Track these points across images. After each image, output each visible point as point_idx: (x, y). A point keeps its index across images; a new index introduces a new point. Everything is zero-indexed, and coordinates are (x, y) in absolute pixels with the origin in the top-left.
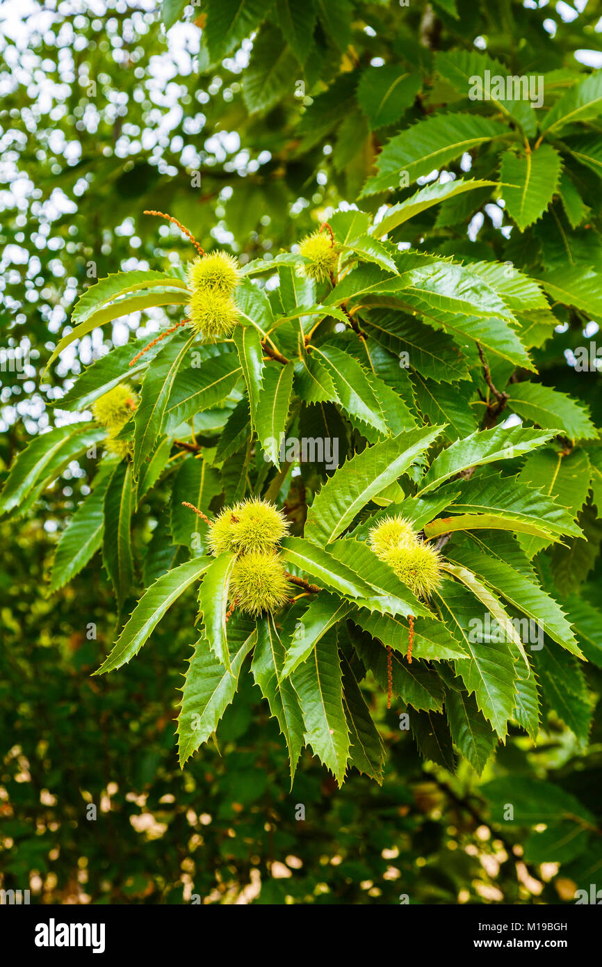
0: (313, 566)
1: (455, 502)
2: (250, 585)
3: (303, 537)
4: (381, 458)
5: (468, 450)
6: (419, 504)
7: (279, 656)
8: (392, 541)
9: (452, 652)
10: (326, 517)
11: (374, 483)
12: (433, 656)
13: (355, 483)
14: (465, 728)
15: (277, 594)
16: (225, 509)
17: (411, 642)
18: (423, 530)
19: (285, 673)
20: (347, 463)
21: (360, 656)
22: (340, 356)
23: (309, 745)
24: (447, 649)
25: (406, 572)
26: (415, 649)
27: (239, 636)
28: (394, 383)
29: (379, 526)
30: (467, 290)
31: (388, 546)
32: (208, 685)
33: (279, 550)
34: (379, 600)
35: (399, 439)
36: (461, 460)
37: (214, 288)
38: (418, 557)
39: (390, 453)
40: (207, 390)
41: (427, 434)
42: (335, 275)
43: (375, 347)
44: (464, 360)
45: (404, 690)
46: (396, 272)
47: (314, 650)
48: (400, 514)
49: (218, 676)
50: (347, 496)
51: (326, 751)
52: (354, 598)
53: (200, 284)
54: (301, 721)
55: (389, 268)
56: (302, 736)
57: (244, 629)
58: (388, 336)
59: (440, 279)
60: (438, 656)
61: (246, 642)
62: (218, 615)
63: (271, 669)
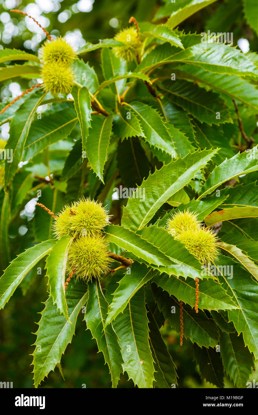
0: (127, 244)
1: (225, 202)
2: (83, 259)
3: (120, 225)
4: (174, 172)
5: (234, 166)
6: (200, 204)
7: (103, 309)
8: (183, 227)
9: (226, 304)
10: (136, 214)
11: (168, 189)
12: (213, 307)
13: (156, 190)
14: (232, 359)
15: (102, 265)
16: (66, 207)
17: (197, 298)
18: (204, 220)
19: (109, 320)
20: (151, 176)
21: (161, 309)
22: (144, 108)
23: (125, 372)
24: (223, 303)
25: (193, 248)
26: (200, 303)
27: (76, 296)
28: (180, 127)
29: (174, 218)
30: (229, 59)
31: (180, 231)
32: (54, 330)
33: (104, 234)
34: (175, 267)
35: (186, 159)
36: (228, 173)
37: (58, 61)
38: (202, 238)
39: (180, 169)
40: (55, 132)
41: (205, 155)
42: (140, 57)
43: (167, 104)
44: (227, 109)
45: (191, 333)
46: (182, 47)
47: (128, 304)
48: (188, 209)
49: (61, 324)
50: (150, 199)
51: (137, 376)
52: (157, 266)
53: (49, 58)
54: (120, 355)
55: (177, 44)
56: (121, 366)
57: (80, 291)
58: (175, 97)
59: (211, 54)
60: (217, 307)
61: (81, 300)
62: (59, 279)
63: (98, 318)
